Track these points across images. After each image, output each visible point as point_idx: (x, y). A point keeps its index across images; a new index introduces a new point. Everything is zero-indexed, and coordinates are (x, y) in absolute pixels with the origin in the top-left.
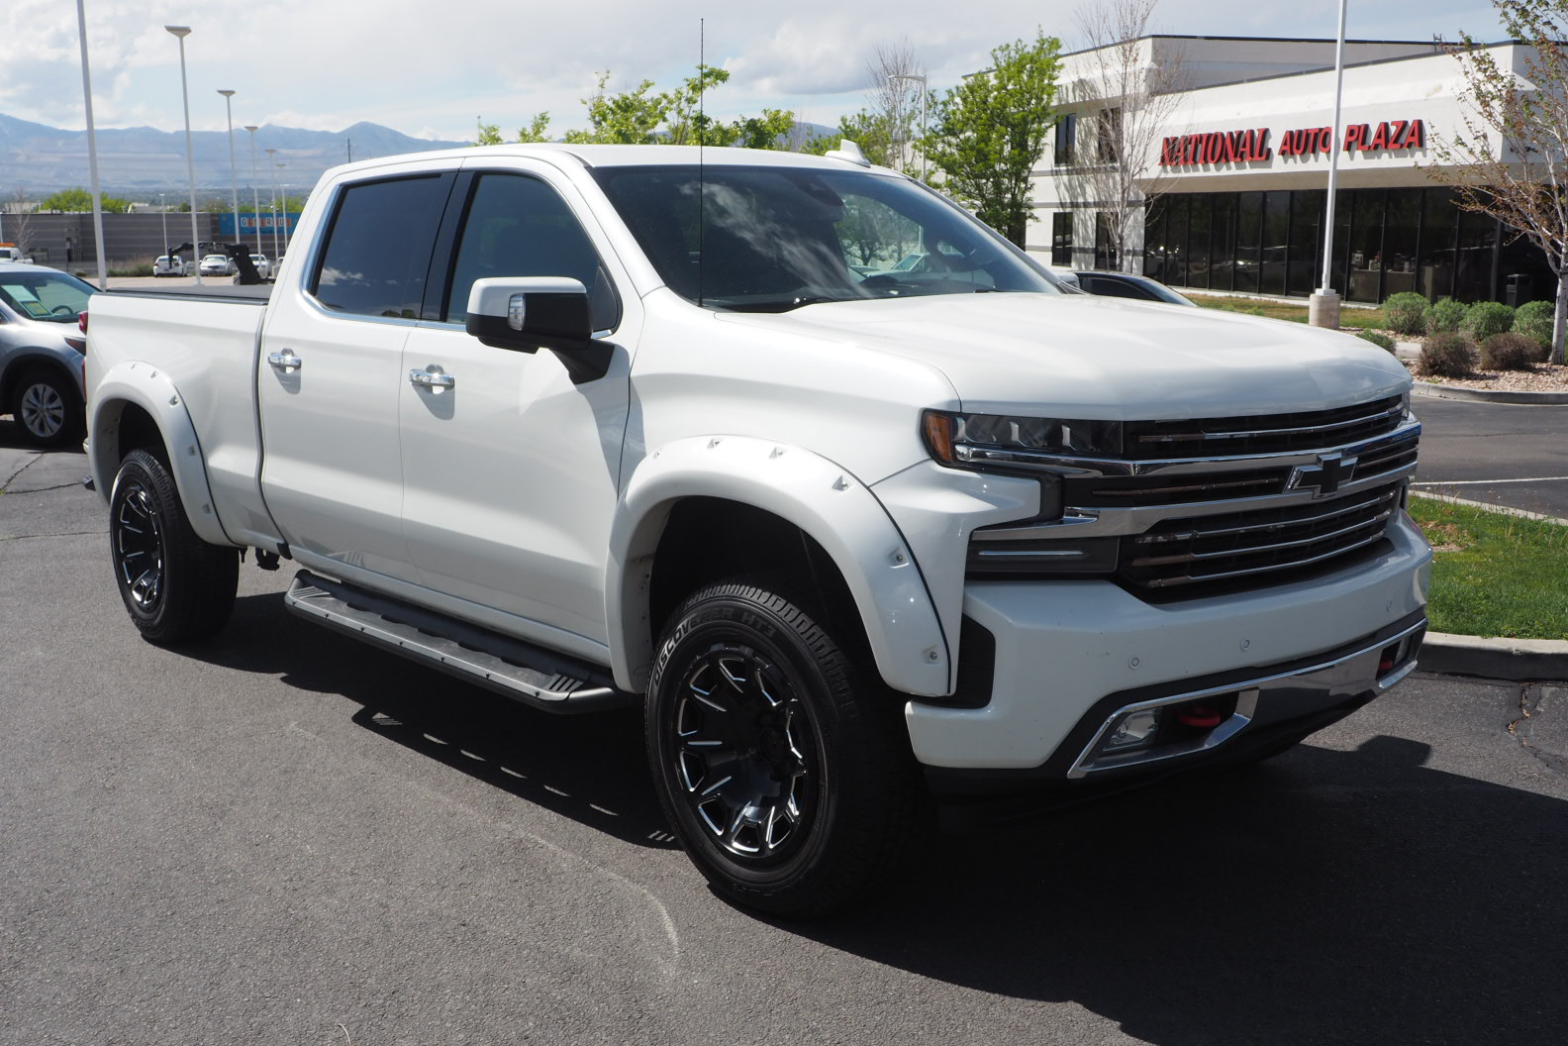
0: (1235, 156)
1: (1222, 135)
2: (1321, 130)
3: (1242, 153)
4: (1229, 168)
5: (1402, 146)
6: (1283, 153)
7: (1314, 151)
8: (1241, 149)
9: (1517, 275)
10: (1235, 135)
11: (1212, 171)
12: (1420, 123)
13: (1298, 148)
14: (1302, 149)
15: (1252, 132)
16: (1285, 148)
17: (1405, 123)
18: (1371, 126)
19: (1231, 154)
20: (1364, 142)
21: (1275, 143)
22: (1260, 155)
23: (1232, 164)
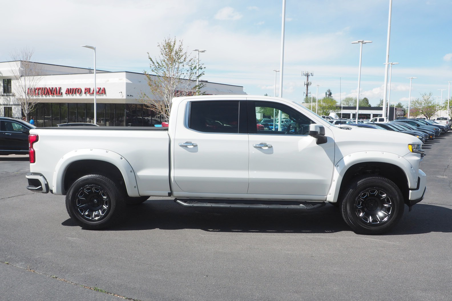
0: (51, 94)
1: (47, 88)
2: (77, 88)
3: (53, 93)
4: (50, 97)
5: (100, 93)
6: (66, 93)
7: (75, 93)
8: (53, 92)
9: (130, 124)
10: (51, 89)
11: (44, 97)
12: (104, 88)
13: (70, 92)
14: (72, 93)
15: (56, 88)
16: (67, 92)
17: (100, 88)
18: (91, 88)
19: (50, 93)
20: (89, 92)
21: (64, 91)
22: (59, 94)
23: (50, 96)
